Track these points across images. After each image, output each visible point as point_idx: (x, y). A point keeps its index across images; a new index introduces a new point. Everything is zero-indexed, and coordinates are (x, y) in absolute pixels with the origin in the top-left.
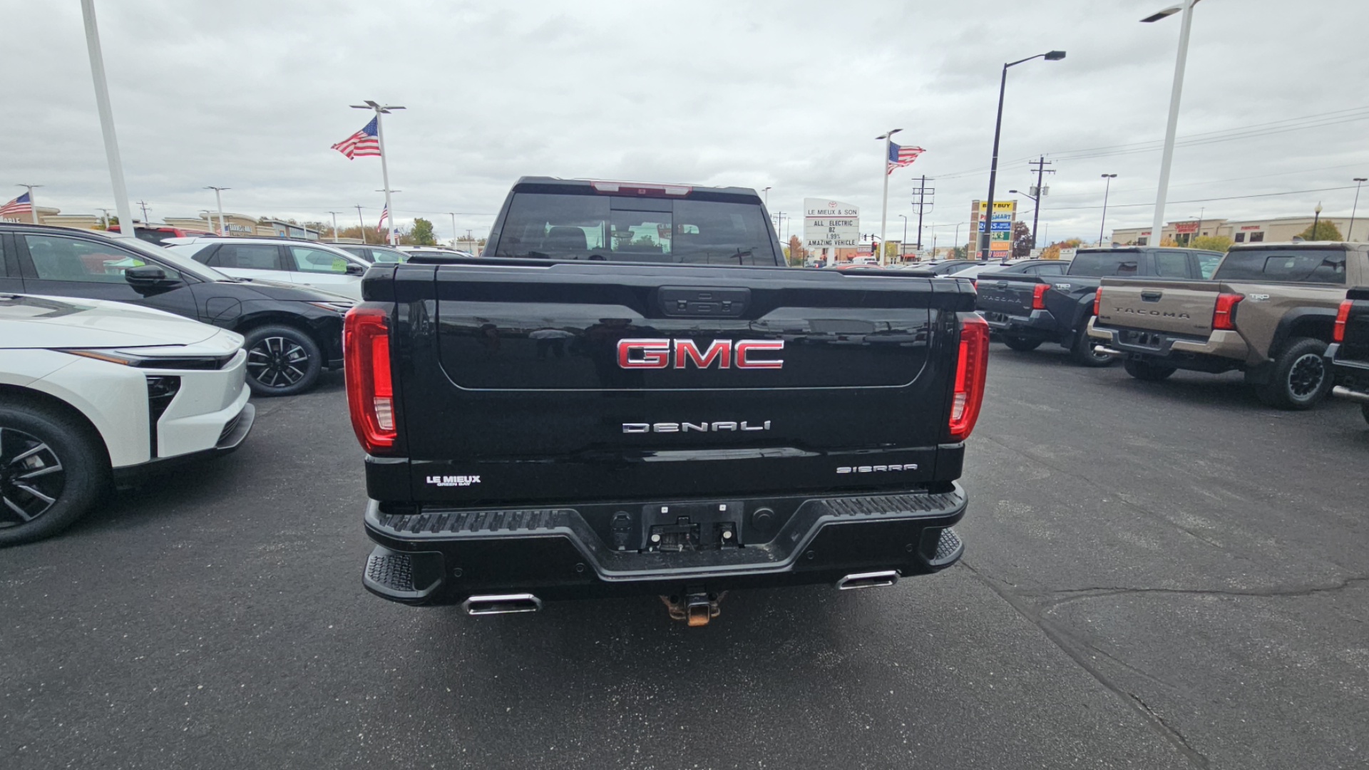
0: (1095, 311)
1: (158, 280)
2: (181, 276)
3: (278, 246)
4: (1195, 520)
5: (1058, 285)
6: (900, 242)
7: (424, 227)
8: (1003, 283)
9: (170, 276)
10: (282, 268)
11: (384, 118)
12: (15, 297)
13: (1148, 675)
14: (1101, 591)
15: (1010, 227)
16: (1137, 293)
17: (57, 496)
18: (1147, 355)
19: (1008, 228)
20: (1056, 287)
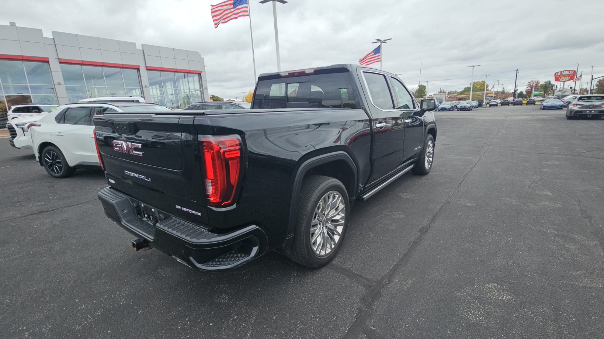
7: (422, 88)
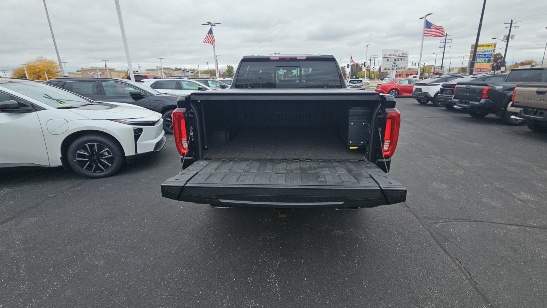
0: (512, 99)
1: (139, 95)
2: (145, 94)
3: (176, 81)
4: (527, 196)
5: (496, 87)
6: (433, 66)
8: (468, 86)
9: (143, 94)
10: (178, 89)
11: (213, 28)
12: (99, 103)
13: (467, 252)
14: (463, 220)
15: (492, 56)
16: (534, 90)
17: (112, 164)
18: (535, 120)
19: (490, 56)
20: (495, 88)
